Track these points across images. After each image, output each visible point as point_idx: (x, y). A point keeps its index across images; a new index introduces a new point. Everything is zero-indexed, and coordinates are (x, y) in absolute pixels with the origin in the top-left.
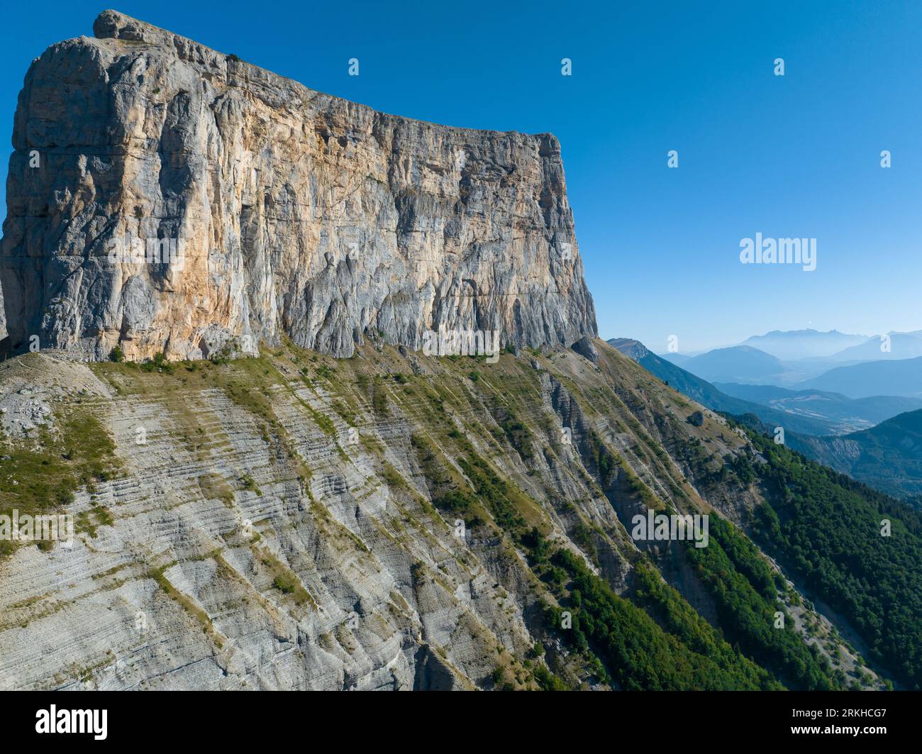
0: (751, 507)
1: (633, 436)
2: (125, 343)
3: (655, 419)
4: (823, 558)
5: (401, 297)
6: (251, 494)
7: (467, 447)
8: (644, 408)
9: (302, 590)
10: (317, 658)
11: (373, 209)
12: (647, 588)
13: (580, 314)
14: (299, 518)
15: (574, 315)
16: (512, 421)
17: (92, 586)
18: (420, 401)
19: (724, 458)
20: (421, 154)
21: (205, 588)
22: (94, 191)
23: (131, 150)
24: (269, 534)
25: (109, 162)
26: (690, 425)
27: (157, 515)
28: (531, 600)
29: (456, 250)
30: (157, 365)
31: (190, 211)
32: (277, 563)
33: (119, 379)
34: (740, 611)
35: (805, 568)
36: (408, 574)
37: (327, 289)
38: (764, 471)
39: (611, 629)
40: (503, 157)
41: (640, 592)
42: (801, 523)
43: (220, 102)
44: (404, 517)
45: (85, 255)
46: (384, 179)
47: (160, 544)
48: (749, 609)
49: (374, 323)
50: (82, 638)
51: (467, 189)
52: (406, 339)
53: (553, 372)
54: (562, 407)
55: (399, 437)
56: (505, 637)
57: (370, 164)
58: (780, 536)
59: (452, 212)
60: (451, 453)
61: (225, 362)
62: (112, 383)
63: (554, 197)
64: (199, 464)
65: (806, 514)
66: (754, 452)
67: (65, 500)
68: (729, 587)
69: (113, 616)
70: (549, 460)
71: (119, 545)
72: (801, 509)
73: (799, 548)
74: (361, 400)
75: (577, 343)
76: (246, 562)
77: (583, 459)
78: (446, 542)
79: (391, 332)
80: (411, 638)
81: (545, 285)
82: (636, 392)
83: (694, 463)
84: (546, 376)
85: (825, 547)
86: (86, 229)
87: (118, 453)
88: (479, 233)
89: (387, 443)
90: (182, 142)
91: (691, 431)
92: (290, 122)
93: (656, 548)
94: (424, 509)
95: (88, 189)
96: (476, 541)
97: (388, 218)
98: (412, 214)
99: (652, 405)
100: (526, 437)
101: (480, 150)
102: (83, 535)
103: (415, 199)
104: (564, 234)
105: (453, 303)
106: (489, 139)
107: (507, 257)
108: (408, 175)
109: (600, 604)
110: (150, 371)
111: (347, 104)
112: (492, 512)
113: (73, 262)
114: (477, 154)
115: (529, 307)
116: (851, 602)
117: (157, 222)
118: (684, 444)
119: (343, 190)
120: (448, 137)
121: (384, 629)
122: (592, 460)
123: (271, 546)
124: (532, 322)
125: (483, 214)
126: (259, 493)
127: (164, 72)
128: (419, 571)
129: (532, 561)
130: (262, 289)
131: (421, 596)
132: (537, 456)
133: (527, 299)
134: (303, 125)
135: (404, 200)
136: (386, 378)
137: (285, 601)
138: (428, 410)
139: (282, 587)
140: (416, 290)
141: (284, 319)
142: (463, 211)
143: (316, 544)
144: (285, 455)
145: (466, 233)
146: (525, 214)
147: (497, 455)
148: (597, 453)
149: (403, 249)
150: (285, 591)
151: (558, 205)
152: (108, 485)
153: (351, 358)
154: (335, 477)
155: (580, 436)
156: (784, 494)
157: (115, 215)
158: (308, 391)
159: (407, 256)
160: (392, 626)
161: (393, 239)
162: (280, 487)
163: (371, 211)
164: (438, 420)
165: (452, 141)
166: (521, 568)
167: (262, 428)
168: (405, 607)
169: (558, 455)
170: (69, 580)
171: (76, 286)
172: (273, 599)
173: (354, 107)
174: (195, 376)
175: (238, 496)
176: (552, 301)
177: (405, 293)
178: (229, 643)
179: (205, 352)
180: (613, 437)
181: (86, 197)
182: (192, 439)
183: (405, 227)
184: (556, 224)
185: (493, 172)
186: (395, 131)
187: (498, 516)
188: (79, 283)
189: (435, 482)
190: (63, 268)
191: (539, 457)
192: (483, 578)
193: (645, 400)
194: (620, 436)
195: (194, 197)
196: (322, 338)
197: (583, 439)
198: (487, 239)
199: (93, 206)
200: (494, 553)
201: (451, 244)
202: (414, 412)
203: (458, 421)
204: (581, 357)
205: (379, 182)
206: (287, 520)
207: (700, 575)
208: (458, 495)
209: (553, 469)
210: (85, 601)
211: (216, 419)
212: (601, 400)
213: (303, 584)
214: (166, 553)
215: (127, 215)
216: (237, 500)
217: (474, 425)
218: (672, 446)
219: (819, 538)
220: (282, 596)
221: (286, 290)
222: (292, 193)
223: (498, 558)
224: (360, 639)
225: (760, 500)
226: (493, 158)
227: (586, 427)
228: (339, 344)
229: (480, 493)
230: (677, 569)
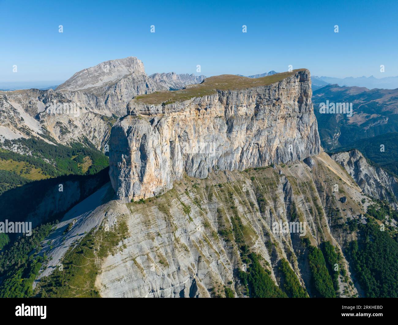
0: (350, 240)
1: (312, 204)
2: (134, 197)
3: (326, 197)
4: (367, 269)
5: (226, 154)
6: (159, 237)
7: (236, 212)
8: (323, 191)
9: (167, 263)
10: (166, 280)
11: (217, 128)
12: (282, 267)
13: (312, 145)
14: (170, 243)
15: (308, 146)
16: (261, 198)
17: (122, 262)
18: (225, 194)
19: (347, 219)
20: (238, 103)
21: (144, 262)
22: (126, 163)
23: (133, 153)
24: (162, 247)
25: (128, 156)
26: (340, 202)
27: (137, 244)
28: (236, 267)
29: (251, 133)
30: (142, 201)
31: (147, 165)
32: (162, 256)
33: (132, 208)
34: (317, 281)
35: (358, 270)
36: (198, 258)
37: (199, 158)
38: (362, 228)
39: (255, 282)
40: (274, 95)
41: (280, 268)
42: (365, 252)
43: (159, 124)
44: (204, 239)
45: (125, 178)
46: (223, 114)
47: (137, 251)
48: (321, 281)
49: (217, 164)
50: (118, 273)
51: (257, 111)
52: (228, 167)
53: (288, 175)
54: (286, 191)
55: (214, 208)
56: (223, 277)
57: (217, 112)
58: (355, 255)
59: (250, 120)
60: (229, 214)
61: (159, 197)
62: (130, 210)
63: (305, 99)
64: (148, 230)
65: (370, 249)
66: (362, 218)
67: (117, 244)
68: (318, 271)
69: (124, 269)
70: (271, 214)
71: (127, 252)
72: (369, 247)
73: (359, 261)
74: (205, 195)
75: (306, 158)
76: (154, 256)
77: (287, 212)
78: (216, 246)
79: (222, 167)
80: (192, 277)
81: (294, 137)
82: (323, 184)
83: (333, 219)
84: (284, 177)
85: (370, 264)
86: (124, 172)
87: (129, 231)
88: (261, 126)
89: (210, 210)
90: (144, 148)
91: (339, 205)
92: (185, 113)
93: (299, 251)
94: (213, 235)
95: (124, 162)
96: (226, 246)
97: (223, 129)
98: (232, 126)
99: (327, 191)
100: (264, 204)
101: (264, 95)
102: (120, 252)
103: (234, 120)
104: (307, 114)
105: (248, 152)
106: (268, 90)
107: (274, 132)
108: (232, 112)
109: (256, 274)
110: (140, 203)
111: (206, 98)
112: (235, 237)
113: (122, 179)
114: (262, 97)
115: (284, 148)
116: (368, 288)
117: (140, 168)
118: (333, 210)
119: (205, 125)
120: (250, 93)
121: (184, 274)
122: (290, 213)
123: (162, 251)
124: (285, 153)
125: (263, 119)
126: (161, 237)
127: (139, 131)
128: (200, 258)
129: (241, 255)
130: (176, 165)
131: (199, 265)
132: (266, 212)
133: (284, 145)
134: (190, 111)
135: (230, 121)
136: (215, 186)
137: (161, 266)
138: (227, 198)
139: (161, 262)
140: (233, 150)
141: (185, 168)
142: (255, 119)
143: (173, 250)
144: (170, 225)
145: (256, 127)
146: (285, 113)
147: (249, 213)
148: (292, 211)
149: (229, 138)
150: (162, 263)
151: (306, 102)
152: (126, 240)
153: (206, 179)
154: (185, 229)
155: (289, 203)
156: (365, 239)
157: (130, 168)
158: (186, 197)
159: (230, 140)
160: (188, 273)
161: (225, 135)
162: (167, 235)
163: (216, 128)
164: (229, 202)
165: (252, 94)
166: (237, 257)
167: (165, 218)
168: (194, 267)
169: (276, 211)
170: (117, 262)
171: (123, 185)
172: (158, 265)
173: (209, 97)
174: (151, 202)
175: (156, 238)
176: (296, 143)
177: (229, 152)
178: (146, 275)
179: (155, 195)
180: (303, 204)
181: (124, 164)
182: (147, 223)
183: (230, 130)
184: (304, 110)
185: (269, 102)
186: (227, 98)
187: (236, 239)
188: (124, 184)
189: (220, 225)
190: (120, 181)
191: (267, 213)
192: (224, 258)
193: (326, 188)
194: (306, 204)
195: (148, 162)
196: (197, 173)
197: (290, 204)
198: (265, 127)
199: (126, 166)
200: (230, 251)
201: (249, 132)
202: (221, 199)
203: (236, 202)
204: (306, 165)
205: (220, 117)
206: (168, 243)
207: (309, 264)
208: (225, 231)
209: (271, 217)
210: (120, 266)
211: (155, 215)
212: (305, 188)
213: (167, 261)
214: (137, 253)
215: (133, 168)
216: (155, 239)
217: (244, 202)
218: (327, 210)
219: (369, 260)
220: (161, 265)
221: (186, 160)
222: (187, 133)
223: (231, 253)
224: (178, 275)
225: (355, 238)
226: (269, 97)
227: (292, 200)
228: (202, 175)
229: (233, 230)
230: (304, 260)
